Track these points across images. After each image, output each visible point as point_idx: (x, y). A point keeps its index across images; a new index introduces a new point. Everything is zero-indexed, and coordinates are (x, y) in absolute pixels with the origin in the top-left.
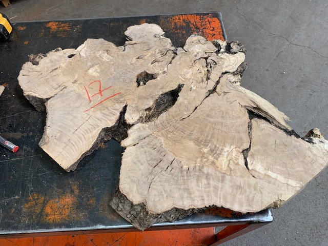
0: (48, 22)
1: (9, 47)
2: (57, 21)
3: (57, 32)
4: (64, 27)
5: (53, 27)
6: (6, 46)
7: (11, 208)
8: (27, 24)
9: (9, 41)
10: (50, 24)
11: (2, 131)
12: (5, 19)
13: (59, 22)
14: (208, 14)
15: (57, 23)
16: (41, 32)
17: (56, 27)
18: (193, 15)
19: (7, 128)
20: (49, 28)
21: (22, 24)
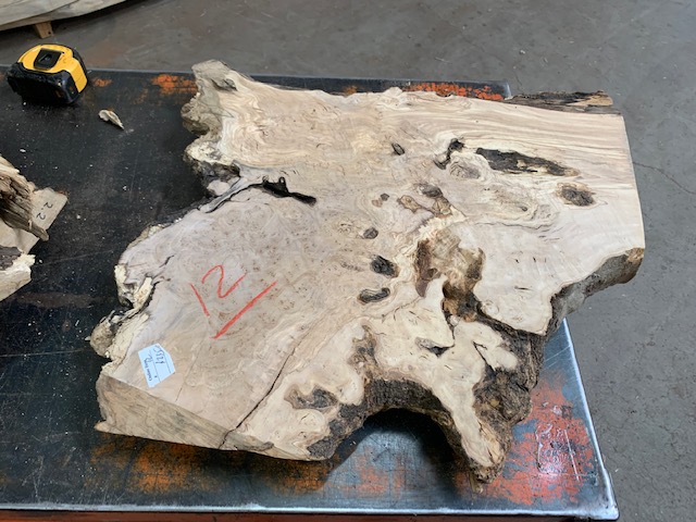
0: (158, 75)
1: (74, 118)
2: (174, 75)
3: (173, 95)
4: (188, 87)
5: (166, 84)
6: (66, 114)
7: (62, 455)
8: (113, 75)
9: (73, 105)
10: (161, 79)
11: (51, 288)
12: (77, 62)
13: (179, 75)
14: (483, 86)
15: (175, 78)
16: (142, 94)
17: (172, 85)
18: (452, 86)
19: (62, 284)
20: (159, 87)
21: (103, 75)
